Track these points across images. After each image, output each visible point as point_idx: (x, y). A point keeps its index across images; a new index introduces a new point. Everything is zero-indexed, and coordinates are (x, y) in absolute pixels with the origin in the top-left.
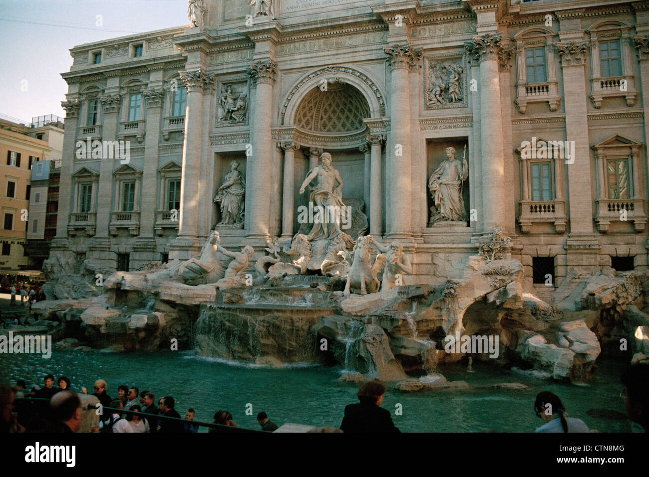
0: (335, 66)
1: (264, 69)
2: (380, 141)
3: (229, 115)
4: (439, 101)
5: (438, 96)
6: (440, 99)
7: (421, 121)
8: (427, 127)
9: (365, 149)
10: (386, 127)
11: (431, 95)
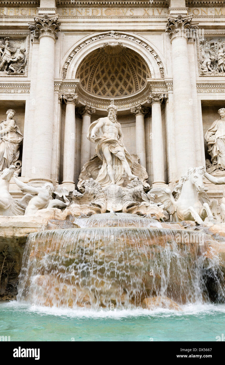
0: (117, 32)
1: (50, 24)
2: (161, 100)
3: (6, 66)
4: (210, 71)
5: (209, 66)
6: (210, 69)
7: (197, 84)
8: (202, 90)
9: (137, 111)
10: (167, 88)
11: (203, 65)
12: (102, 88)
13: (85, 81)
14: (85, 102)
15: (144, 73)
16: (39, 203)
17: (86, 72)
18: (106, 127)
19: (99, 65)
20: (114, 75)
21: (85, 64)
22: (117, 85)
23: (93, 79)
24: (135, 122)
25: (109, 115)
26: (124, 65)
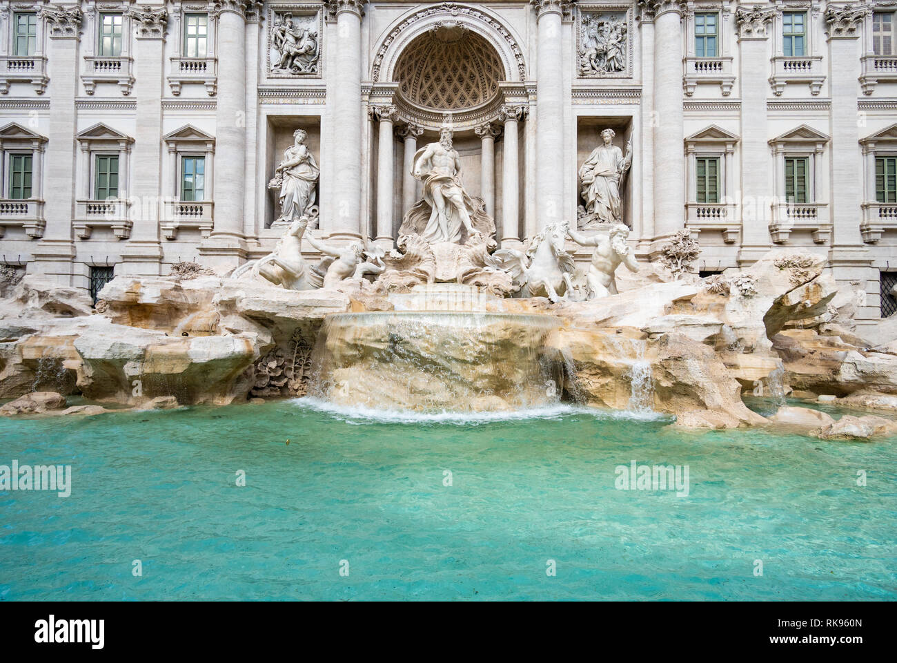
0: (455, 4)
2: (518, 115)
3: (290, 61)
4: (593, 68)
5: (593, 61)
6: (595, 65)
7: (574, 91)
8: (580, 101)
9: (484, 132)
10: (528, 96)
11: (584, 59)
12: (433, 95)
13: (407, 85)
14: (408, 117)
15: (495, 71)
16: (341, 270)
17: (410, 70)
18: (436, 158)
19: (428, 58)
20: (451, 74)
21: (407, 57)
22: (456, 90)
23: (420, 80)
24: (481, 148)
25: (441, 140)
26: (467, 57)
